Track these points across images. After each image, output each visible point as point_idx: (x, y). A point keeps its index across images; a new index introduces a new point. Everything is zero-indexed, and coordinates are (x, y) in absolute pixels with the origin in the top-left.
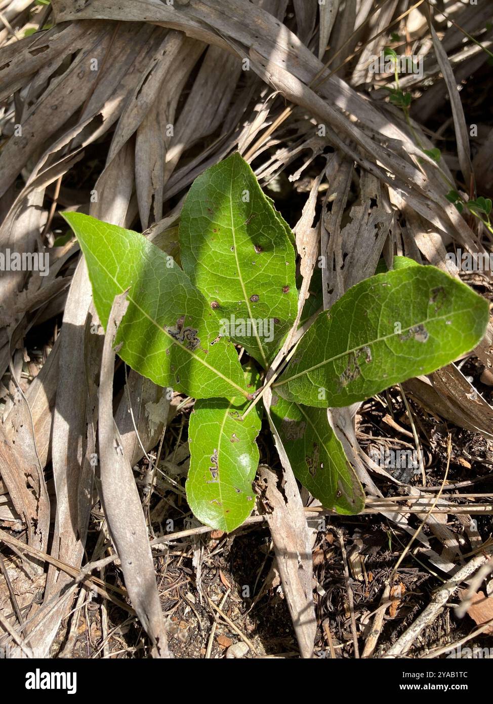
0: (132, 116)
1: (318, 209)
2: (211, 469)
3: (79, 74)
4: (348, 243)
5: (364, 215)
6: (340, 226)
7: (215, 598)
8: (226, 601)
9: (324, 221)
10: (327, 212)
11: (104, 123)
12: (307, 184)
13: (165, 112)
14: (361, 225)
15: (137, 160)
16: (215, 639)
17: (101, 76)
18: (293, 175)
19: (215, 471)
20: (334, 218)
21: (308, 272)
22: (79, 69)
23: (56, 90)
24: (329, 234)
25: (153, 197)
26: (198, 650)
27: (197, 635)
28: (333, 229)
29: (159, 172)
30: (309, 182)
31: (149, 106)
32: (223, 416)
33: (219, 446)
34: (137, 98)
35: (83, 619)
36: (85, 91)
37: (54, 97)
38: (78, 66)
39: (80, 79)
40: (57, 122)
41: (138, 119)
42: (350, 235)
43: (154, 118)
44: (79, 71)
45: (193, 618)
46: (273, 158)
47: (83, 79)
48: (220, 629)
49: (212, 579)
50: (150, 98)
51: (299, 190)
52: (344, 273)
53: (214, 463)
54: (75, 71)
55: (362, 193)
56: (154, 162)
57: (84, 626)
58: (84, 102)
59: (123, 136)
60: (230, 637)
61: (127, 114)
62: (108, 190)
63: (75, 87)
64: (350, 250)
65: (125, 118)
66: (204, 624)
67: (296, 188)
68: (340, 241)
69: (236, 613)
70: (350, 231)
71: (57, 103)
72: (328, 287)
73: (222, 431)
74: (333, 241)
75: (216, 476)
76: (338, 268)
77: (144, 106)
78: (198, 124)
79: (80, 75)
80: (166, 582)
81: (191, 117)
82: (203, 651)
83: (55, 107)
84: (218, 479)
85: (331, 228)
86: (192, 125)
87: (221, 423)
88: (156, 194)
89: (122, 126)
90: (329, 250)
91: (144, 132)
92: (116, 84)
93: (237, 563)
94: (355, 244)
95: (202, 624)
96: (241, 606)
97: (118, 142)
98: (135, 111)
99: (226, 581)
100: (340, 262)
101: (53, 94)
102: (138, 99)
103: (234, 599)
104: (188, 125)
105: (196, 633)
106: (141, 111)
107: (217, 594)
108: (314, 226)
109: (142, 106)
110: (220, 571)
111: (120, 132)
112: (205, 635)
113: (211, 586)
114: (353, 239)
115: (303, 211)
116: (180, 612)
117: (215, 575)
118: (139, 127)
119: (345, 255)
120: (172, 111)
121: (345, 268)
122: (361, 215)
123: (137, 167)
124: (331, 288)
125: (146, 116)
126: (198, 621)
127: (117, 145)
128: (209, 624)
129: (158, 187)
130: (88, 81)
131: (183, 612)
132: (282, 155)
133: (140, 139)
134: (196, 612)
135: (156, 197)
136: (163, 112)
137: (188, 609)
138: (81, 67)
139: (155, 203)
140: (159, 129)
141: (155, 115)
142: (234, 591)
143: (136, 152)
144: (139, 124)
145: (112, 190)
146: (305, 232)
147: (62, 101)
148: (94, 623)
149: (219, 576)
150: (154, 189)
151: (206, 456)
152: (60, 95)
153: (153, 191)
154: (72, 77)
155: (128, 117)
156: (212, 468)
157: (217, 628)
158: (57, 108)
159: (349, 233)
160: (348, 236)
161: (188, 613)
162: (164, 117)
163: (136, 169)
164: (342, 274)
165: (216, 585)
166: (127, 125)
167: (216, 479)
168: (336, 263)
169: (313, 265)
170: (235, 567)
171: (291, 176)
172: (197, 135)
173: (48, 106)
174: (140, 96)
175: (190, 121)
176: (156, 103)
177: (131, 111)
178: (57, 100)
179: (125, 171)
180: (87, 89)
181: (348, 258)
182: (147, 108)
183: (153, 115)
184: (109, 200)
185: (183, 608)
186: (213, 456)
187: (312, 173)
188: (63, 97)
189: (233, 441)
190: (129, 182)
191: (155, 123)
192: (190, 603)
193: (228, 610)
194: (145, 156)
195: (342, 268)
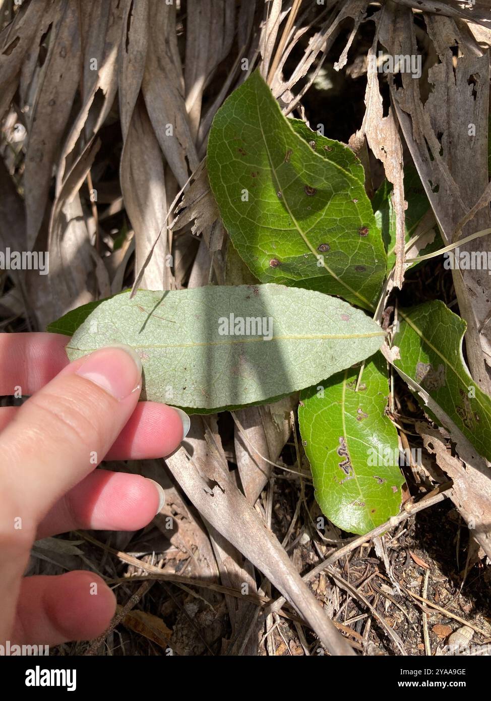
0: (129, 75)
1: (384, 90)
2: (341, 465)
3: (60, 53)
4: (439, 119)
5: (447, 73)
6: (420, 99)
7: (415, 583)
8: (429, 584)
9: (398, 102)
10: (397, 89)
11: (107, 96)
12: (360, 64)
13: (166, 53)
14: (448, 89)
15: (154, 124)
16: (430, 629)
17: (84, 45)
18: (338, 61)
19: (347, 465)
20: (409, 92)
21: (397, 176)
22: (58, 47)
23: (45, 84)
24: (409, 115)
25: (186, 158)
26: (414, 646)
27: (408, 629)
28: (412, 107)
29: (183, 127)
30: (363, 61)
31: (144, 54)
32: (340, 391)
33: (345, 431)
34: (127, 51)
35: (278, 638)
36: (75, 69)
37: (46, 91)
38: (57, 44)
39: (64, 57)
40: (61, 118)
41: (138, 75)
42: (438, 108)
43: (156, 66)
44: (59, 50)
45: (397, 612)
46: (307, 51)
47: (67, 57)
48: (432, 616)
49: (404, 563)
50: (141, 44)
51: (354, 76)
52: (446, 159)
53: (344, 455)
54: (55, 52)
55: (435, 44)
56: (173, 118)
57: (282, 646)
58: (79, 82)
59: (128, 103)
60: (446, 624)
61: (124, 76)
62: (137, 172)
63: (63, 70)
64: (443, 127)
65: (124, 81)
66: (412, 616)
67: (350, 75)
68: (427, 119)
69: (444, 595)
70: (435, 103)
71: (52, 97)
72: (431, 184)
73: (344, 411)
74: (418, 124)
75: (350, 471)
76: (436, 155)
77: (139, 57)
78: (209, 51)
79: (63, 53)
80: (353, 578)
81: (199, 45)
82: (421, 647)
83: (52, 103)
84: (354, 474)
85: (409, 108)
86: (203, 55)
87: (340, 400)
88: (188, 154)
89: (124, 92)
90: (416, 136)
91: (150, 87)
92: (102, 46)
93: (427, 538)
94: (448, 116)
95: (409, 617)
96: (448, 586)
97: (126, 113)
98: (131, 68)
99: (421, 561)
100: (436, 145)
101: (44, 88)
102: (129, 51)
103: (438, 579)
104: (198, 57)
105: (406, 627)
106: (137, 65)
107: (416, 578)
108: (385, 114)
109: (135, 58)
110: (411, 552)
111: (124, 100)
112: (417, 628)
113: (405, 570)
114: (443, 112)
115: (365, 102)
116: (380, 608)
117: (406, 558)
118: (142, 85)
119: (439, 136)
120: (174, 49)
121: (445, 152)
122: (443, 75)
123: (157, 132)
124: (434, 185)
125: (146, 68)
126: (404, 615)
127: (126, 116)
128: (417, 614)
129: (187, 145)
130: (74, 56)
131: (383, 607)
132: (318, 43)
133: (148, 98)
134: (398, 605)
135: (190, 158)
136: (164, 53)
137: (388, 604)
138: (59, 43)
139: (190, 166)
140: (166, 77)
141: (157, 63)
142: (434, 569)
143: (150, 115)
144: (140, 81)
145: (142, 169)
146: (376, 128)
147: (57, 93)
148: (292, 641)
149: (411, 557)
150: (185, 149)
151: (331, 452)
152: (51, 87)
153: (184, 152)
154: (55, 59)
155: (126, 79)
156: (342, 463)
157: (428, 616)
158: (54, 103)
159: (435, 106)
160: (436, 110)
161: (390, 607)
162: (167, 60)
163: (157, 135)
164: (444, 161)
165: (410, 568)
166: (128, 88)
167: (351, 475)
168: (432, 150)
169: (401, 164)
170: (426, 542)
171: (336, 64)
172: (213, 64)
173: (45, 104)
174: (129, 47)
175: (199, 51)
176: (152, 48)
177: (127, 70)
178: (51, 93)
179: (148, 142)
180: (76, 66)
181: (445, 138)
182: (142, 58)
183: (154, 64)
184: (142, 182)
185: (382, 602)
186: (340, 447)
187: (362, 49)
188: (56, 87)
189: (360, 419)
190: (156, 152)
191: (159, 71)
192: (388, 596)
193: (434, 594)
194: (161, 116)
195: (441, 153)
